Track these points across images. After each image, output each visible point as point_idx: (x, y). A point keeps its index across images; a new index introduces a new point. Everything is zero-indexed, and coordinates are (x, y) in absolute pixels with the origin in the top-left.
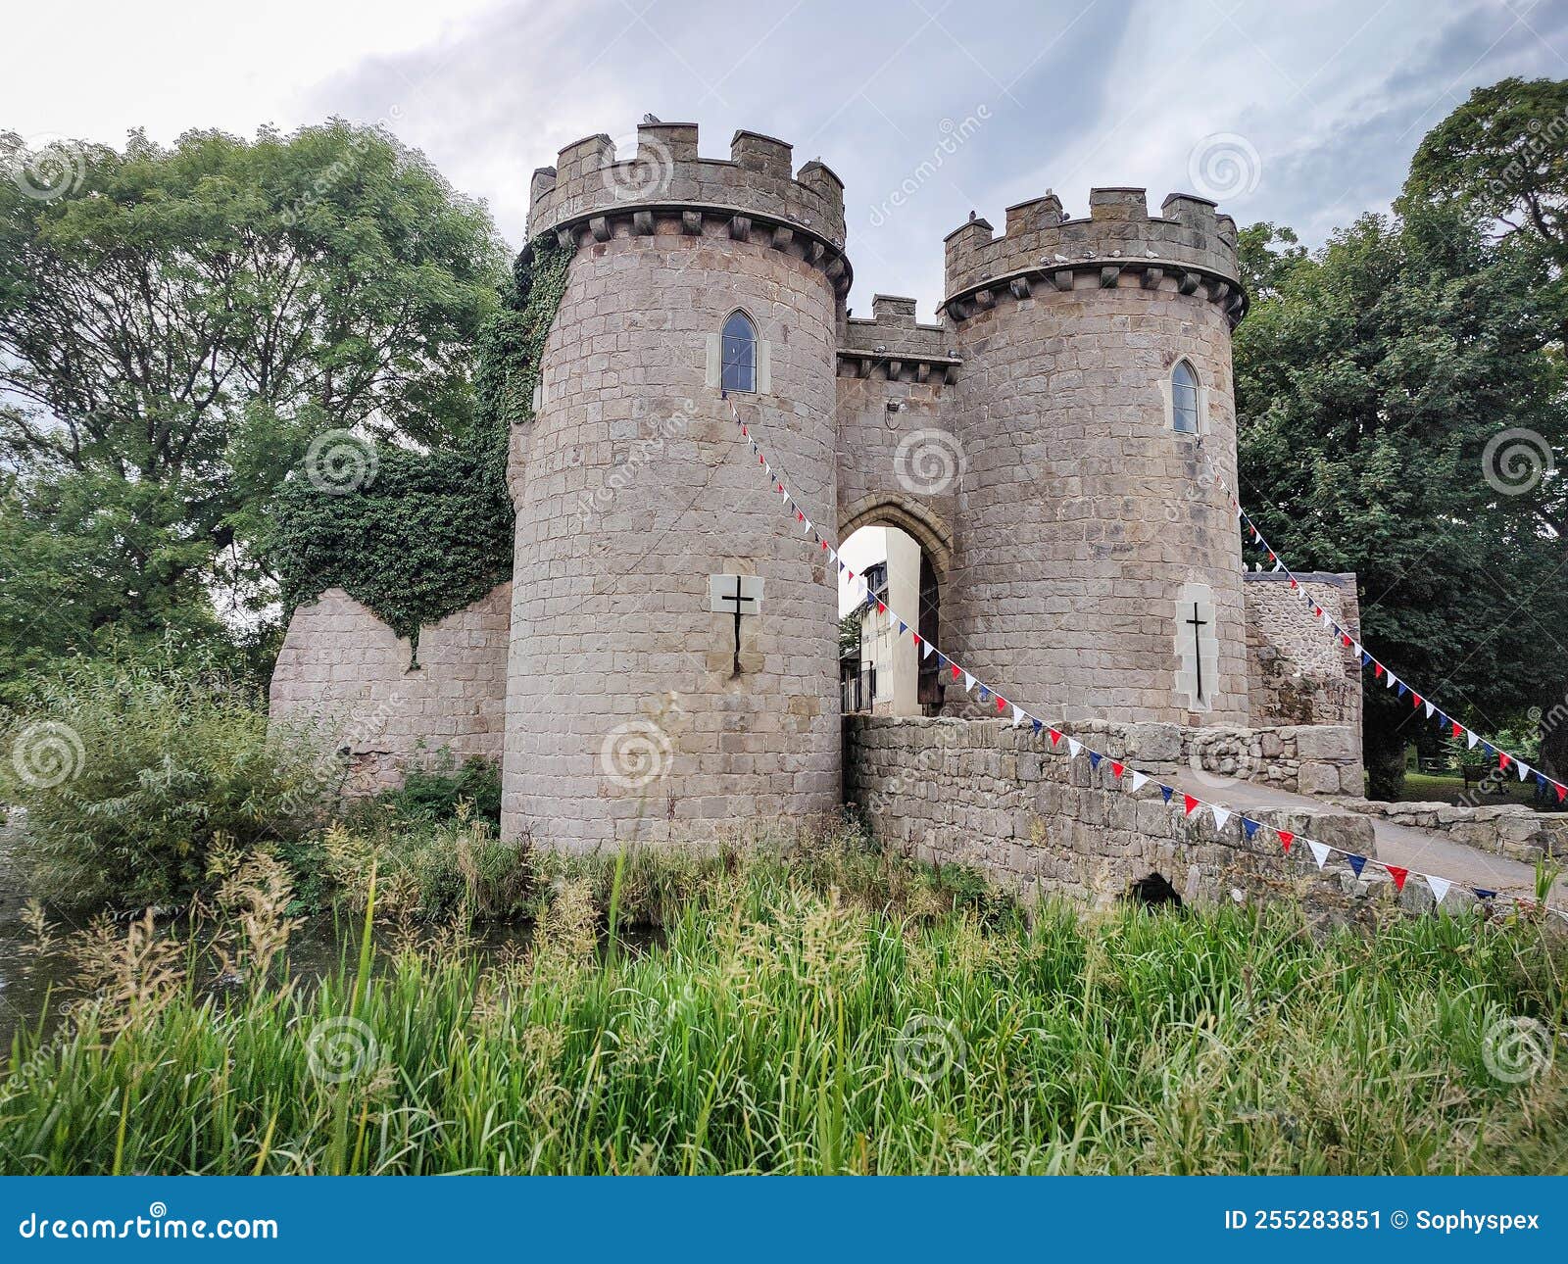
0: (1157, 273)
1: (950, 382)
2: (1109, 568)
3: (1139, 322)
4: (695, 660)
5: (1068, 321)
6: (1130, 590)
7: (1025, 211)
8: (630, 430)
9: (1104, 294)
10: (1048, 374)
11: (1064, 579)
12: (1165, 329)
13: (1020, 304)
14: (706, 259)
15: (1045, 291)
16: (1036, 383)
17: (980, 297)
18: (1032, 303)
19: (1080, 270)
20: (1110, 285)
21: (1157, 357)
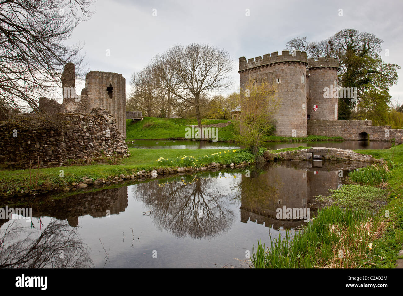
0: (335, 68)
1: (309, 78)
2: (329, 103)
3: (333, 74)
4: (301, 114)
5: (326, 73)
6: (331, 105)
7: (321, 59)
8: (294, 88)
9: (330, 70)
10: (323, 79)
11: (325, 104)
12: (335, 74)
13: (320, 70)
14: (301, 67)
15: (323, 69)
16: (322, 80)
17: (315, 68)
18: (322, 70)
19: (328, 67)
20: (330, 69)
21: (334, 78)
